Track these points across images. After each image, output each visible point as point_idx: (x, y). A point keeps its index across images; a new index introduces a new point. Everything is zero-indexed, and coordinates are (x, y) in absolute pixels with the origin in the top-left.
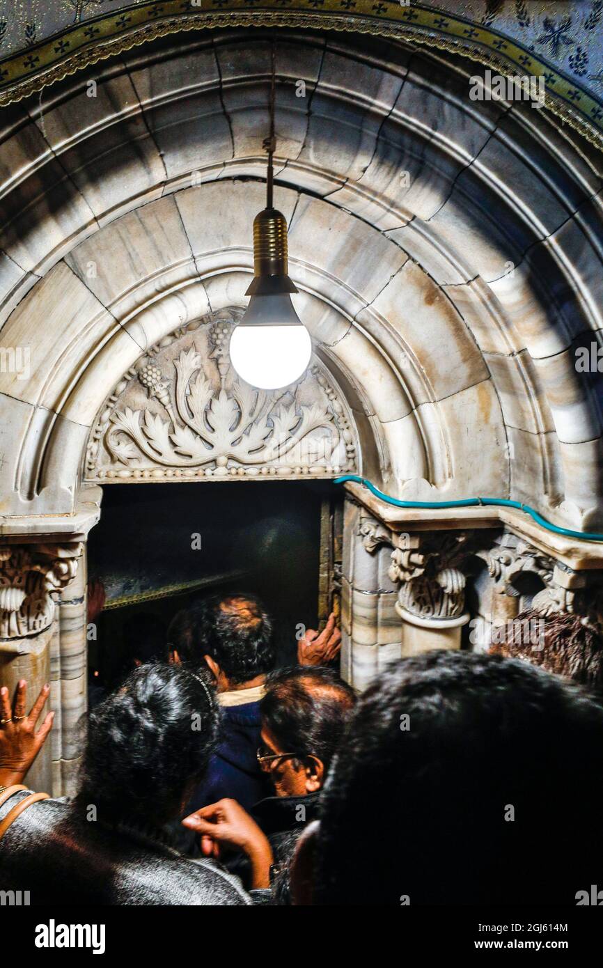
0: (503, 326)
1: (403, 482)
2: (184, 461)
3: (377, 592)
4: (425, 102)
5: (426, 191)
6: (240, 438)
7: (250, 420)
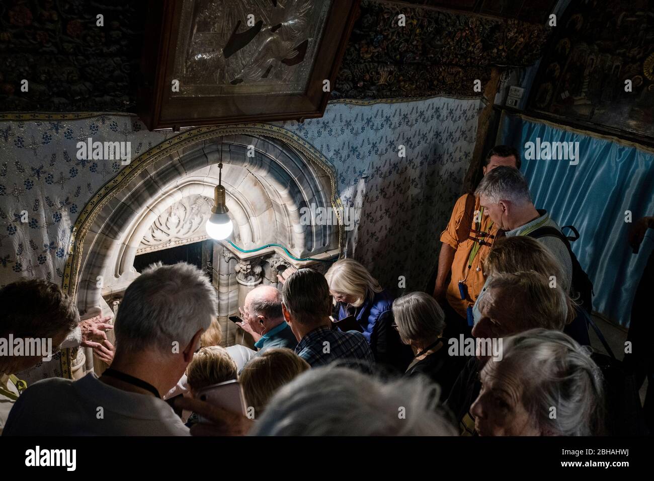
0: (287, 215)
1: (245, 244)
2: (158, 243)
3: (228, 274)
4: (264, 145)
5: (263, 171)
6: (179, 231)
7: (183, 223)
